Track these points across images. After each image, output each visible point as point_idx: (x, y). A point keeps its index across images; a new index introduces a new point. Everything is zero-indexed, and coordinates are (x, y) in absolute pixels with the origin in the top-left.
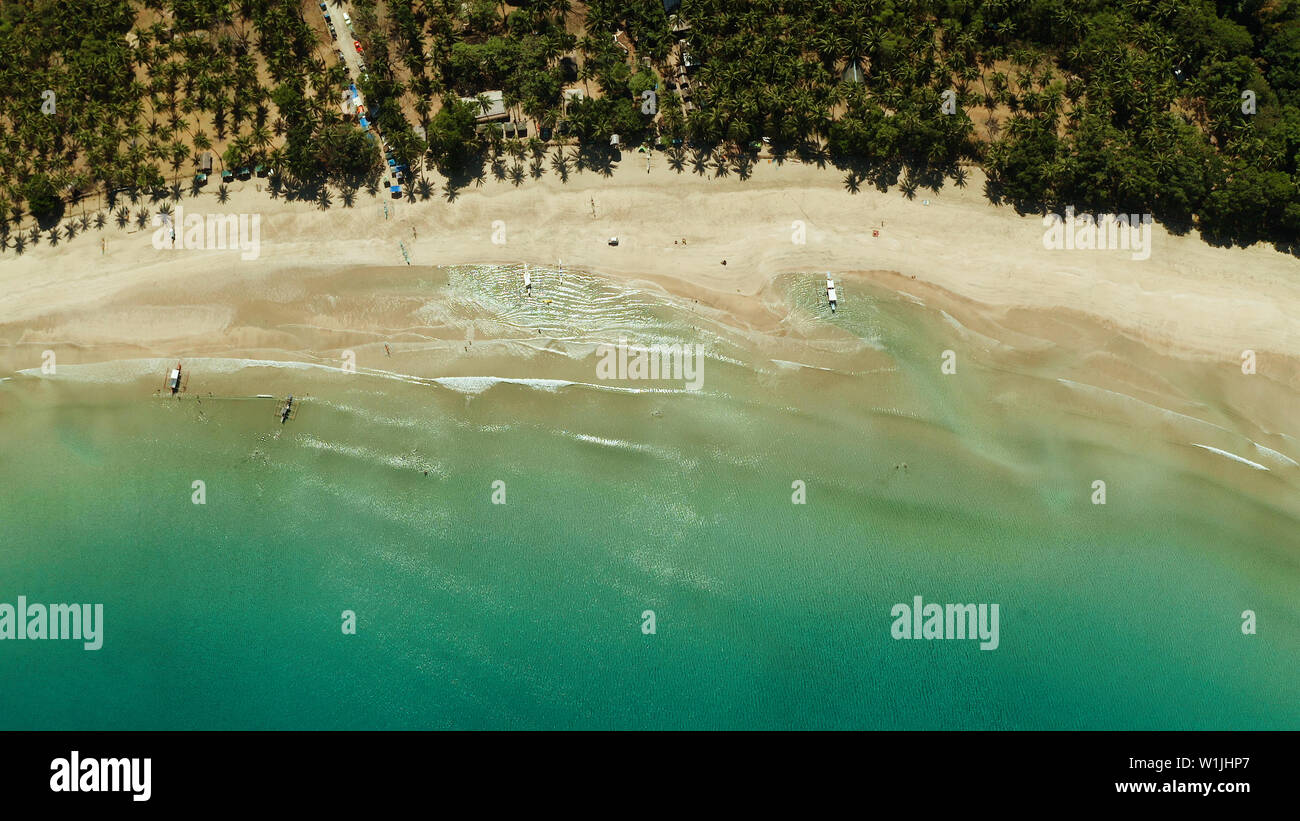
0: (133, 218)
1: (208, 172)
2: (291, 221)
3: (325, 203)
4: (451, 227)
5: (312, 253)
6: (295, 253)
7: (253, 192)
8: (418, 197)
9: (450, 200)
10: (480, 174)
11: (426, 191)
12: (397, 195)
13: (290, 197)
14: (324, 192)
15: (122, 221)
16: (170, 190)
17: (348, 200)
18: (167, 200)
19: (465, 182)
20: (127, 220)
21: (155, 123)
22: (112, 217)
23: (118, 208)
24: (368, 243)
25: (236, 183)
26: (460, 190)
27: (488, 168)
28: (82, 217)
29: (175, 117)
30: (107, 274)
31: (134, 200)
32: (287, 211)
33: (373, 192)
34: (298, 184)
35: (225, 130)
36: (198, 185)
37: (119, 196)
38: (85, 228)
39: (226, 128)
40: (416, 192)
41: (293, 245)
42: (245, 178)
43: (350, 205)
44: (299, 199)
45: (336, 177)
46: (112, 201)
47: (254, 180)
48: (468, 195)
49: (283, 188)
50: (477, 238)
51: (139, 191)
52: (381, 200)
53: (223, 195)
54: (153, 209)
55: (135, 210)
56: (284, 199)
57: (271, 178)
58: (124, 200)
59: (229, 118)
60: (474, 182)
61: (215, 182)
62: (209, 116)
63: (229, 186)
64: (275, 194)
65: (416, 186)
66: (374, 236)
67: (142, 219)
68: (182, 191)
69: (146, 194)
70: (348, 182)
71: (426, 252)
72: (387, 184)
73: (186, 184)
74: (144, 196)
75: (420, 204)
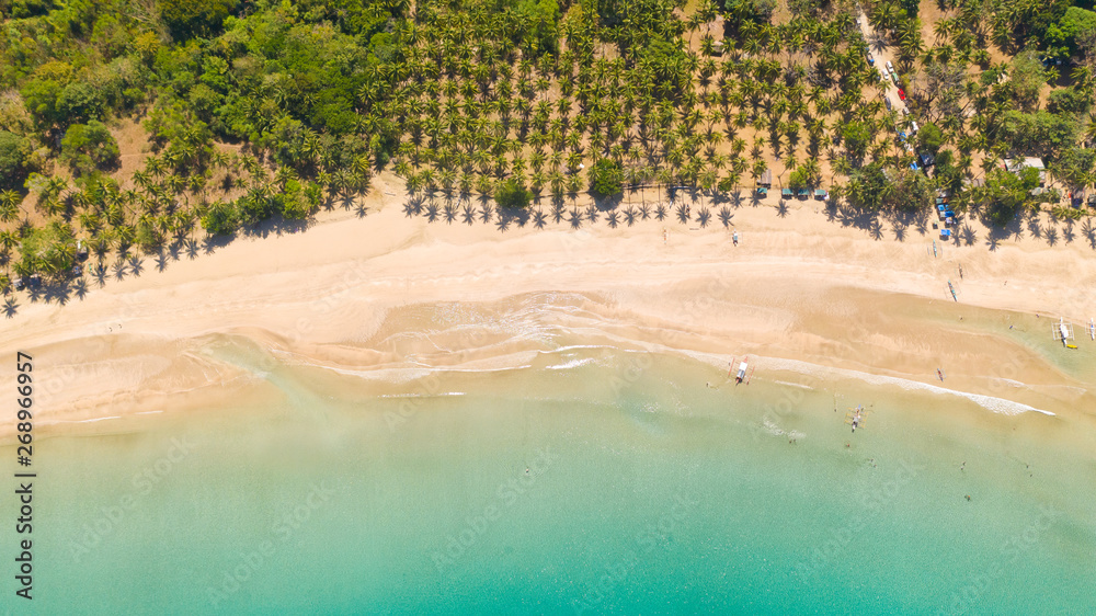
0: (694, 215)
1: (768, 186)
2: (848, 245)
3: (877, 233)
4: (994, 274)
5: (867, 277)
6: (851, 274)
7: (809, 212)
8: (963, 241)
9: (992, 249)
10: (1018, 231)
11: (970, 238)
12: (944, 238)
13: (846, 223)
14: (877, 223)
15: (683, 215)
16: (730, 196)
17: (900, 235)
18: (728, 205)
19: (1005, 235)
20: (689, 216)
21: (710, 131)
22: (672, 211)
23: (678, 205)
24: (919, 276)
25: (794, 202)
26: (1000, 241)
27: (1024, 225)
28: (641, 206)
29: (730, 129)
30: (670, 263)
31: (694, 198)
32: (844, 236)
33: (922, 231)
34: (853, 213)
35: (781, 150)
36: (758, 197)
37: (678, 192)
38: (644, 217)
39: (782, 149)
40: (961, 236)
41: (850, 267)
42: (802, 198)
43: (901, 239)
44: (854, 226)
45: (888, 212)
46: (672, 195)
47: (811, 201)
48: (1007, 246)
49: (839, 213)
50: (1016, 288)
51: (699, 192)
52: (929, 240)
53: (782, 210)
54: (715, 211)
55: (695, 209)
56: (841, 223)
57: (828, 203)
58: (684, 197)
59: (784, 138)
60: (1013, 237)
61: (774, 196)
62: (765, 134)
63: (788, 203)
64: (831, 218)
65: (961, 232)
66: (926, 271)
67: (704, 218)
68: (742, 199)
69: (707, 196)
70: (899, 218)
71: (973, 292)
72: (935, 227)
73: (746, 193)
74: (704, 197)
75: (964, 249)
